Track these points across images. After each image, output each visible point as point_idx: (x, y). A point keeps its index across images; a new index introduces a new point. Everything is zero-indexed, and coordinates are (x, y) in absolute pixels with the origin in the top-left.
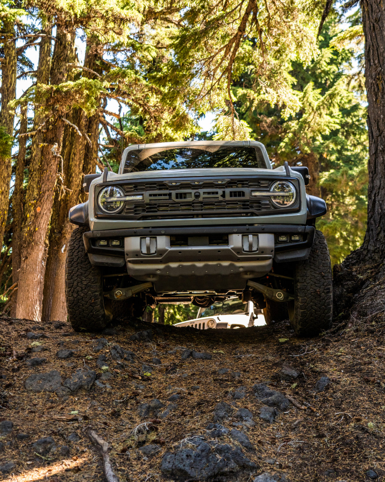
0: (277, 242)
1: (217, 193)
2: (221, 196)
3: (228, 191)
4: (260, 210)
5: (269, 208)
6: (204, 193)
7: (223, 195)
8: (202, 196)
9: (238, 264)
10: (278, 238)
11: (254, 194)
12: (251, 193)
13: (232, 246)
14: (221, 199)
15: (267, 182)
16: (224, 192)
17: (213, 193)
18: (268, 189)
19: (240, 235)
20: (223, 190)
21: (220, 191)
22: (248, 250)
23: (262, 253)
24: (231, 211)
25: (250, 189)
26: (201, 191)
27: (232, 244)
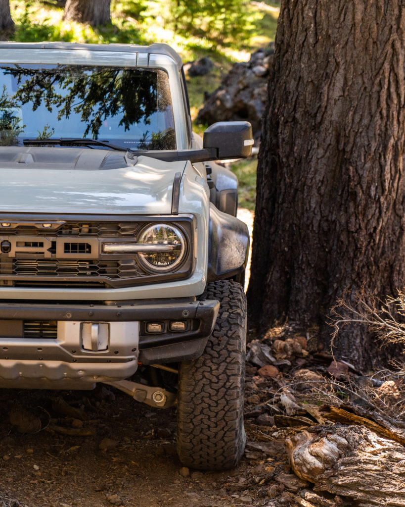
0: (143, 333)
1: (41, 245)
2: (49, 250)
3: (61, 242)
4: (117, 277)
5: (134, 274)
6: (18, 244)
7: (53, 249)
8: (14, 249)
9: (75, 366)
10: (147, 327)
11: (107, 248)
12: (103, 247)
13: (63, 342)
14: (48, 255)
15: (134, 226)
16: (54, 244)
17: (35, 245)
18: (135, 239)
19: (78, 324)
20: (52, 239)
21: (47, 242)
22: (90, 348)
23: (116, 353)
24: (65, 279)
25: (102, 239)
26: (13, 240)
27: (64, 340)
